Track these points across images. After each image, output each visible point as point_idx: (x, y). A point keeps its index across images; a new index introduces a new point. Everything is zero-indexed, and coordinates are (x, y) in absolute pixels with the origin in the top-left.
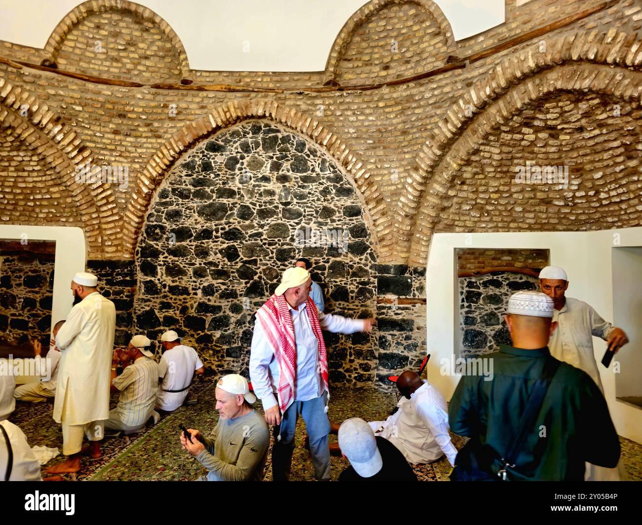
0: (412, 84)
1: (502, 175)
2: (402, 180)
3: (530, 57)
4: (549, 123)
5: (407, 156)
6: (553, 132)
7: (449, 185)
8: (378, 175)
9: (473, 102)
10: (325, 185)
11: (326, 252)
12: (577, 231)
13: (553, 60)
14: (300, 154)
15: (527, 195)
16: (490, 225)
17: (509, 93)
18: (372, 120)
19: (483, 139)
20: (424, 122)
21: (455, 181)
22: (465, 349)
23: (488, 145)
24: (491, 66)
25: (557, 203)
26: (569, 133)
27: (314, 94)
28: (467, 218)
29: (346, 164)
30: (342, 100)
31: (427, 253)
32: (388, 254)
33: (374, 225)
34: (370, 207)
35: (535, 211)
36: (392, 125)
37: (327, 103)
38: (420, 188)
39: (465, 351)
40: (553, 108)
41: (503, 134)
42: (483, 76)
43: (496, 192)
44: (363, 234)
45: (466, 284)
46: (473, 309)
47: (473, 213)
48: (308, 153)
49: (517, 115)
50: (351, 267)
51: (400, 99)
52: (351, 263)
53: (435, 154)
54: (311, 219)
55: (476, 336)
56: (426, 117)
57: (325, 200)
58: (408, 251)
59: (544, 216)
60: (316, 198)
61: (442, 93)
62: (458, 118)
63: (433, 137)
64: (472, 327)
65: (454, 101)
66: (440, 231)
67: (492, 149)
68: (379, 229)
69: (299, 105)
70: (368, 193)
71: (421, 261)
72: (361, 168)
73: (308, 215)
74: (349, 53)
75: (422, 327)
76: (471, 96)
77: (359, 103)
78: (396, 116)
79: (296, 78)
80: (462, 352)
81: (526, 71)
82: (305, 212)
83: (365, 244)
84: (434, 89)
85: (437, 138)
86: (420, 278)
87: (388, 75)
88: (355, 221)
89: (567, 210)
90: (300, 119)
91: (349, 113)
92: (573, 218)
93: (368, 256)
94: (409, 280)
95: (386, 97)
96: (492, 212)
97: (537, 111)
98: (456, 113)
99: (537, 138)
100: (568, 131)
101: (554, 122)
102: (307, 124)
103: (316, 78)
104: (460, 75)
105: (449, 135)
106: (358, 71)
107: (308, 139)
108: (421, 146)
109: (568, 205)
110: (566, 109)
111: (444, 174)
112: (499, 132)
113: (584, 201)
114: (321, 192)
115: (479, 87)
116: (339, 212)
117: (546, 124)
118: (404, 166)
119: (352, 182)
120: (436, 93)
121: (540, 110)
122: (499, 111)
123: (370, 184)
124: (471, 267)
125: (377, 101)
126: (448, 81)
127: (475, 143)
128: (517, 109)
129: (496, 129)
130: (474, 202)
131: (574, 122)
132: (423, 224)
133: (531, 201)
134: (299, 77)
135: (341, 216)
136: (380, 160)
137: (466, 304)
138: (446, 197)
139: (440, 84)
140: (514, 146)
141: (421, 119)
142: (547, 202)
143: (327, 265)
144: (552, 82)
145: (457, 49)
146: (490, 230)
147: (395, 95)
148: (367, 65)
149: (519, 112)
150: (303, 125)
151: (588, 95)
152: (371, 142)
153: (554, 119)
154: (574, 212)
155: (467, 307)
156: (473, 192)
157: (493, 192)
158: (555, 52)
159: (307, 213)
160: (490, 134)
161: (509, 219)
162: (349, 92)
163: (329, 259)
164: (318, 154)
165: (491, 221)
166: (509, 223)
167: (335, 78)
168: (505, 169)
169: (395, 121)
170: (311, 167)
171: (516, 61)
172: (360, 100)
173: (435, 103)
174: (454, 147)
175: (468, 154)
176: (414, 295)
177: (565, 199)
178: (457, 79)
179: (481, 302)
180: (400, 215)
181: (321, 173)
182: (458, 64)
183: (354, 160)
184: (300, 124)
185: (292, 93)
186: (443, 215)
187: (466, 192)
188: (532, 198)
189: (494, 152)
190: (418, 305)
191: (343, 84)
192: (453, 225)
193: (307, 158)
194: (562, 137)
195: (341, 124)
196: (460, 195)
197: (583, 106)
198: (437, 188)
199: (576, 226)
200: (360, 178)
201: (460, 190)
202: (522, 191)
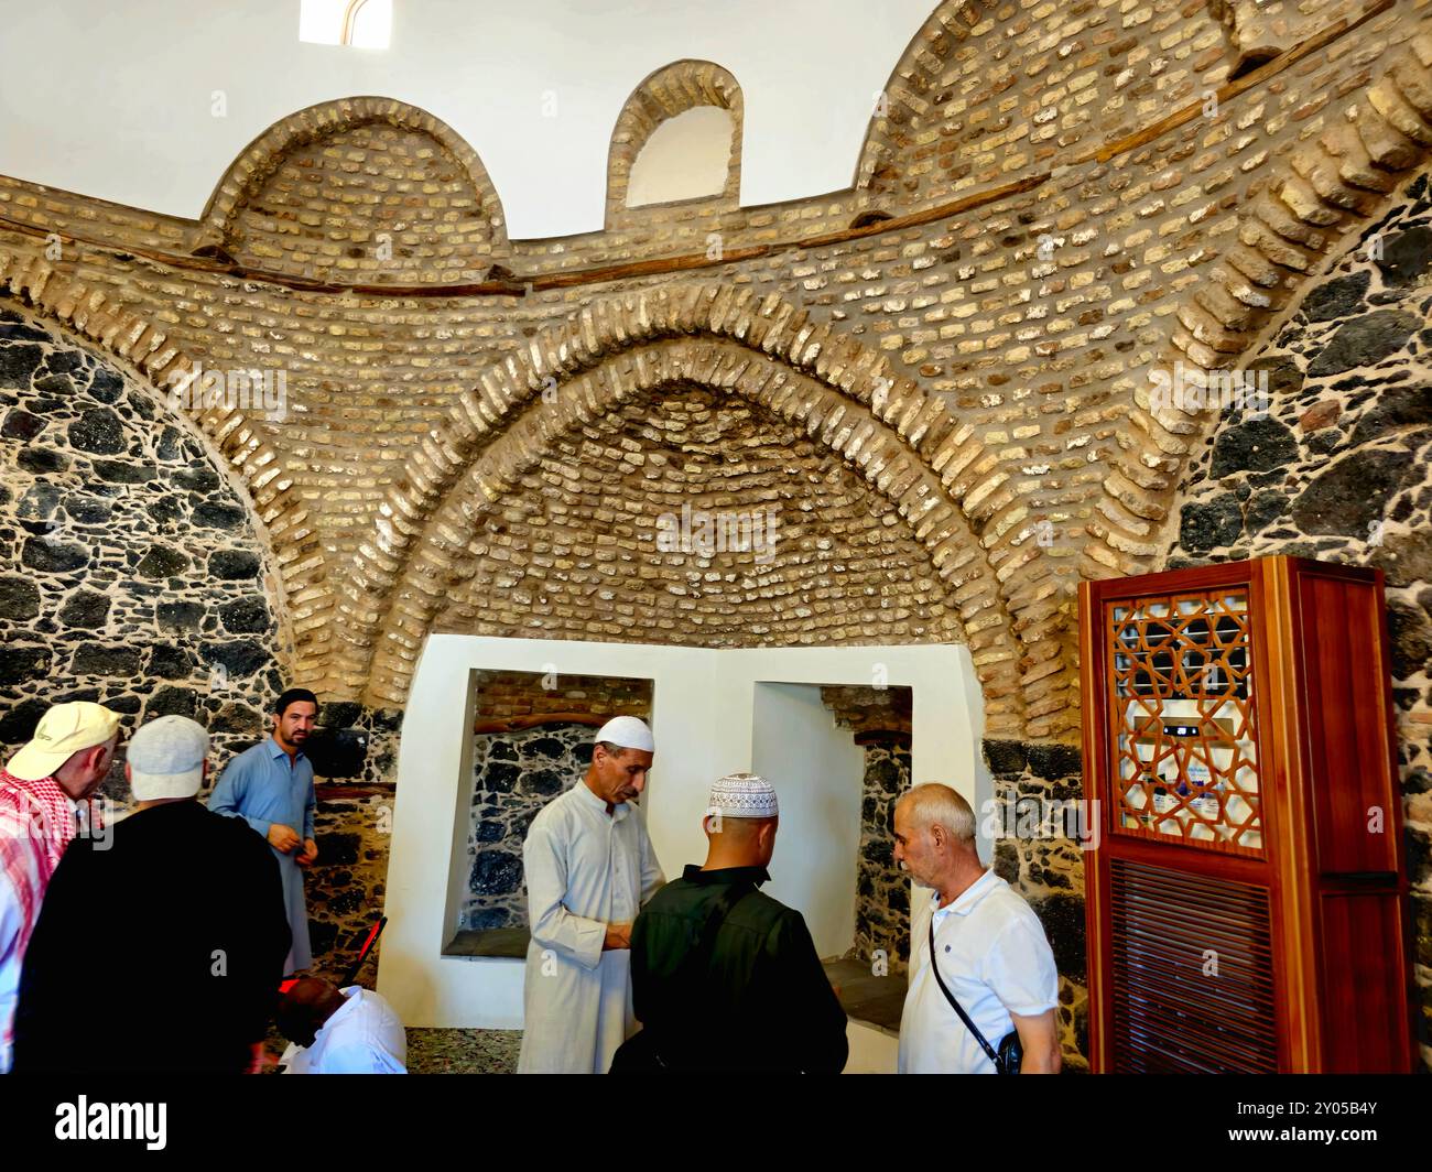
0: (410, 303)
1: (580, 523)
2: (369, 507)
3: (642, 307)
4: (669, 437)
5: (385, 455)
6: (674, 455)
7: (471, 530)
8: (311, 487)
9: (534, 368)
10: (166, 493)
11: (146, 664)
12: (703, 646)
13: (679, 322)
14: (102, 405)
15: (623, 570)
16: (551, 624)
17: (602, 366)
18: (310, 361)
19: (549, 447)
20: (430, 387)
21: (487, 525)
22: (474, 897)
23: (557, 459)
24: (572, 306)
25: (674, 589)
26: (701, 462)
27: (163, 268)
28: (503, 604)
29: (230, 448)
30: (237, 299)
31: (409, 676)
32: (316, 677)
33: (289, 603)
34: (282, 559)
35: (635, 601)
36: (356, 380)
37: (197, 296)
38: (407, 530)
39: (472, 903)
40: (677, 411)
41: (587, 443)
42: (558, 323)
43: (566, 557)
44: (258, 623)
45: (489, 748)
46: (499, 806)
47: (516, 596)
48: (128, 406)
49: (613, 412)
50: (214, 705)
51: (382, 327)
52: (215, 696)
53: (447, 461)
54: (113, 576)
55: (499, 866)
56: (436, 379)
57: (160, 530)
58: (366, 671)
59: (650, 613)
60: (134, 523)
61: (473, 336)
62: (502, 395)
63: (446, 424)
64: (494, 846)
65: (497, 358)
66: (444, 629)
67: (565, 470)
68: (299, 615)
69: (116, 286)
70: (281, 526)
71: (394, 696)
72: (270, 465)
73: (104, 564)
74: (269, 197)
75: (379, 852)
76: (530, 356)
77: (281, 315)
78: (369, 363)
79: (116, 218)
80: (465, 905)
81: (634, 331)
82: (96, 553)
83: (259, 648)
84: (458, 324)
85: (454, 427)
86: (389, 734)
87: (358, 269)
88: (240, 589)
89: (689, 605)
90: (116, 318)
91: (253, 332)
92: (698, 621)
93: (264, 678)
94: (361, 741)
95: (349, 316)
96: (556, 597)
97: (649, 412)
98: (498, 385)
99: (646, 461)
100: (699, 458)
101: (677, 438)
102: (135, 336)
103: (173, 232)
104: (512, 308)
105: (481, 427)
106: (289, 243)
107: (134, 373)
108: (420, 439)
109: (692, 595)
110: (698, 417)
111: (464, 505)
112: (579, 438)
113: (718, 591)
114: (152, 510)
115: (548, 341)
116: (198, 565)
117: (663, 439)
118: (377, 476)
119: (243, 494)
120: (461, 332)
121: (655, 411)
122: (582, 397)
123: (289, 505)
124: (505, 711)
125: (328, 320)
126: (488, 315)
127: (531, 452)
128: (615, 401)
129: (575, 431)
130: (521, 573)
131: (709, 444)
132: (408, 610)
133: (630, 581)
134: (126, 219)
135: (202, 576)
136: (320, 454)
137: (485, 794)
138: (464, 556)
139: (471, 317)
140: (606, 470)
141: (425, 381)
142: (657, 586)
143: (144, 698)
144: (677, 363)
145: (511, 256)
146: (549, 634)
147: (370, 317)
148: (310, 235)
149: (619, 407)
150: (121, 335)
151: (733, 400)
152: (302, 408)
153: (678, 432)
154: (700, 609)
155: (487, 801)
156: (521, 551)
157: (560, 556)
158: (684, 310)
159: (102, 558)
160: (563, 439)
161: (586, 614)
162: (259, 284)
163: (151, 682)
164: (158, 413)
165: (552, 614)
166: (584, 623)
167: (225, 244)
168: (586, 513)
169: (365, 373)
170: (131, 444)
171: (618, 308)
172: (286, 309)
173: (457, 353)
174: (489, 451)
175: (517, 471)
176: (369, 775)
177: (688, 583)
178: (507, 315)
179: (518, 788)
180: (355, 585)
181: (158, 461)
182: (511, 286)
183: (254, 443)
184: (113, 331)
185: (99, 253)
186: (454, 595)
187: (506, 549)
188: (632, 576)
189: (567, 476)
190: (374, 800)
191: (246, 263)
192: (474, 617)
193: (121, 417)
194: (688, 467)
195: (228, 354)
196: (495, 554)
197: (725, 418)
198: (447, 533)
199: (702, 637)
200: (265, 487)
201: (495, 545)
202: (614, 560)
